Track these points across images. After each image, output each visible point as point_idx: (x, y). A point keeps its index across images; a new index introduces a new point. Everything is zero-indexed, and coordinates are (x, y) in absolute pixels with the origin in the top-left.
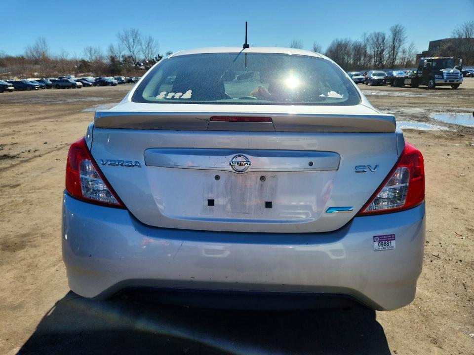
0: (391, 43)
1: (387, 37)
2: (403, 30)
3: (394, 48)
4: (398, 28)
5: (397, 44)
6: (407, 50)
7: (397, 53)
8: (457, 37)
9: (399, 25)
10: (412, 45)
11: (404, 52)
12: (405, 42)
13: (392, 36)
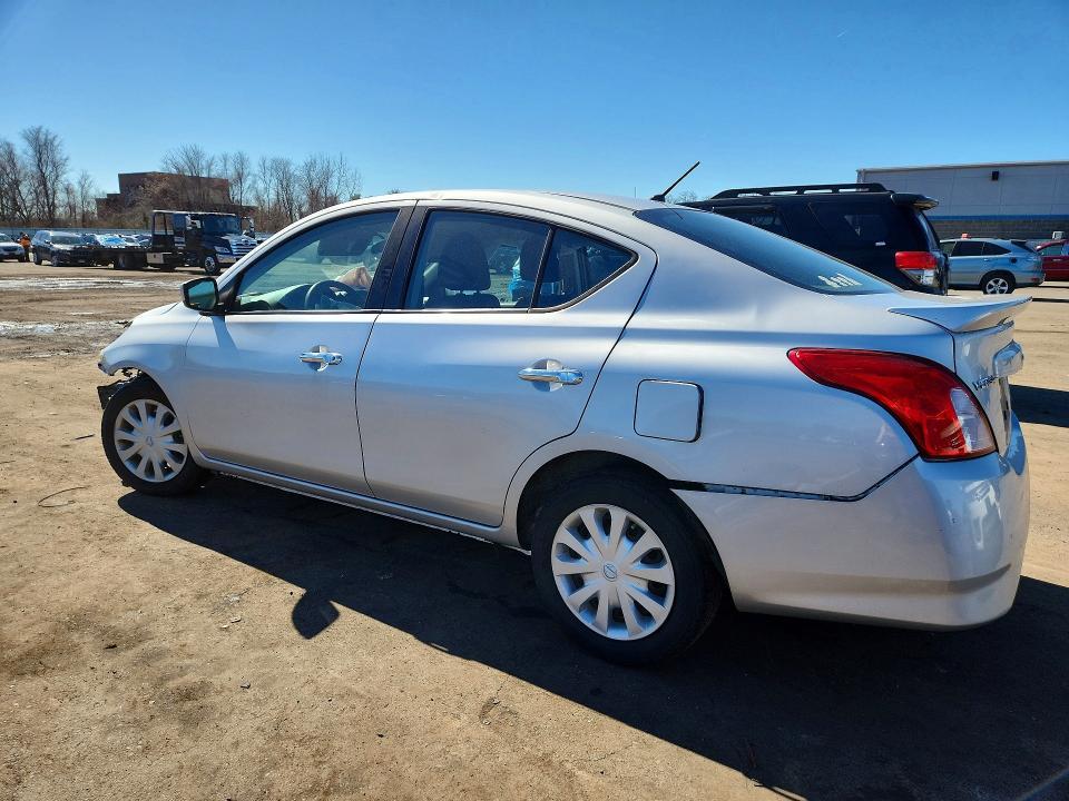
0: (35, 169)
1: (18, 151)
2: (56, 143)
3: (43, 180)
4: (42, 137)
5: (48, 171)
6: (76, 187)
7: (54, 192)
8: (174, 171)
9: (43, 130)
10: (85, 177)
11: (68, 191)
12: (68, 168)
13: (31, 152)
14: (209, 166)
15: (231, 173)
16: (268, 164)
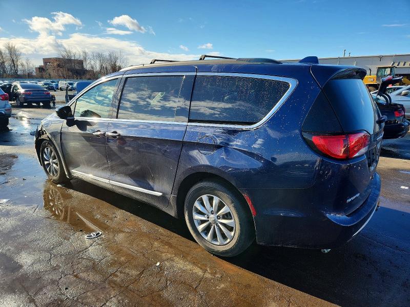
14: (74, 55)
15: (82, 58)
16: (95, 55)
